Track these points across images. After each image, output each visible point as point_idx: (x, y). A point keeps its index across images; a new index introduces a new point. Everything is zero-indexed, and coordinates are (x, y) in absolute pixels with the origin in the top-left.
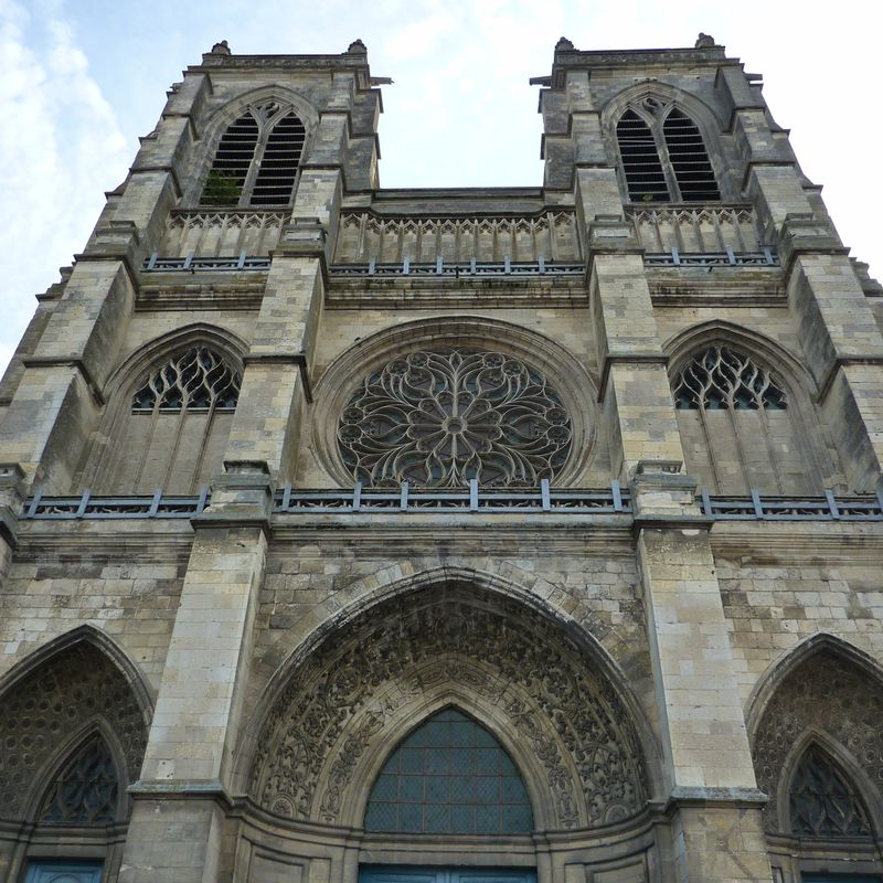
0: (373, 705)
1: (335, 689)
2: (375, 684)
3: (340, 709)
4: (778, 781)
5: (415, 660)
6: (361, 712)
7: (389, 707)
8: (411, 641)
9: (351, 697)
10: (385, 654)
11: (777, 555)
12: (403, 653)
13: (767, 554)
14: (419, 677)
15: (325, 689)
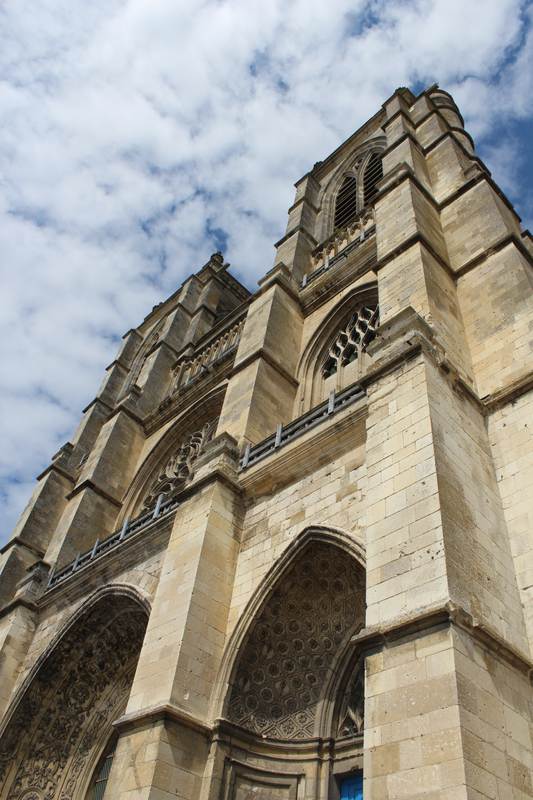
0: (101, 706)
1: (73, 701)
2: (102, 690)
3: (80, 715)
4: (323, 684)
5: (123, 665)
6: (93, 712)
7: (111, 705)
8: (115, 651)
9: (85, 705)
10: (101, 666)
11: (293, 471)
12: (114, 660)
13: (286, 475)
14: (127, 676)
15: (65, 702)
